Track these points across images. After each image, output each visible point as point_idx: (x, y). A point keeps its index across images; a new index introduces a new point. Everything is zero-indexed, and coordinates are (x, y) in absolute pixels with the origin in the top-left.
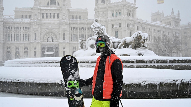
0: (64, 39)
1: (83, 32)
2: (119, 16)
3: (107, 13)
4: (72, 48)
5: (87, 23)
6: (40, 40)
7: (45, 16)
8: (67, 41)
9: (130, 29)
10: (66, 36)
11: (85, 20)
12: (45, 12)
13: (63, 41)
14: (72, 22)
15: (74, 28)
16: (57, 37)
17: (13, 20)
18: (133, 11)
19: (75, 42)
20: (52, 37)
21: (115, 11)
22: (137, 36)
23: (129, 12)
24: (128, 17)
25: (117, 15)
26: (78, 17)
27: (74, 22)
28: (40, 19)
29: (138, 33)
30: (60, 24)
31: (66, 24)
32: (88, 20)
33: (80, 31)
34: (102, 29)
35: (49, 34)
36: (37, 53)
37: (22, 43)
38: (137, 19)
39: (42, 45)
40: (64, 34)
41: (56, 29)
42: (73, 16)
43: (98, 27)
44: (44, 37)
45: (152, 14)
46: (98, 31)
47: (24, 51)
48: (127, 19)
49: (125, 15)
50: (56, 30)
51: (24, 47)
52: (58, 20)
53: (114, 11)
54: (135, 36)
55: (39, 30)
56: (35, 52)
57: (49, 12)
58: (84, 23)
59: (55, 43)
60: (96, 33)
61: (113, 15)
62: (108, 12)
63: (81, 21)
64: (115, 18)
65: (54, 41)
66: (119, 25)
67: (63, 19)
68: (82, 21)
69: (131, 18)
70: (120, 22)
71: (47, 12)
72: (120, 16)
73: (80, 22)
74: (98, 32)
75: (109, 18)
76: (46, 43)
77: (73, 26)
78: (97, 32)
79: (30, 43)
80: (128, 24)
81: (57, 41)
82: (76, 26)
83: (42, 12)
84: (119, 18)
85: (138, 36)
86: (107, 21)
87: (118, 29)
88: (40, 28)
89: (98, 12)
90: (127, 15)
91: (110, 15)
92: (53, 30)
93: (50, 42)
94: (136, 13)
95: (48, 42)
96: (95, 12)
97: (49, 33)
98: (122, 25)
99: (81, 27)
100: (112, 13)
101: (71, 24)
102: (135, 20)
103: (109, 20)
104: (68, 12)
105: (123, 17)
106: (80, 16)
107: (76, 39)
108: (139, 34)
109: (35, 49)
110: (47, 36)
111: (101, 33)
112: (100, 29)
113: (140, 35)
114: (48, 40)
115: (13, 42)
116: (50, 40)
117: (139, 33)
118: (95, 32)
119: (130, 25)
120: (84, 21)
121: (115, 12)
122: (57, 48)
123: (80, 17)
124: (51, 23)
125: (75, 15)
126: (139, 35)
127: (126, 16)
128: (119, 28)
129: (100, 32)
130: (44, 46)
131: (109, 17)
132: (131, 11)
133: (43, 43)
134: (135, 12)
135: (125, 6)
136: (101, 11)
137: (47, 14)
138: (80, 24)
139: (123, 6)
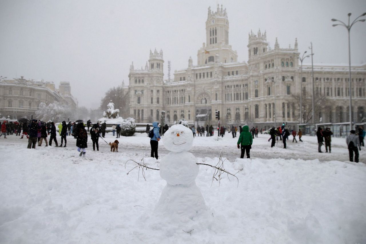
0: (216, 100)
1: (237, 90)
2: (272, 68)
3: (259, 66)
4: (226, 110)
5: (241, 79)
6: (193, 102)
7: (198, 77)
8: (219, 102)
9: (287, 83)
10: (218, 97)
11: (241, 76)
12: (198, 72)
13: (215, 102)
14: (225, 80)
15: (228, 86)
16: (210, 98)
17: (172, 83)
18: (292, 59)
19: (229, 102)
20: (205, 99)
21: (267, 63)
23: (286, 61)
24: (282, 68)
25: (270, 67)
26: (235, 73)
27: (228, 79)
28: (193, 80)
30: (213, 83)
31: (218, 82)
33: (234, 89)
35: (202, 96)
36: (191, 116)
37: (179, 106)
39: (196, 107)
40: (216, 94)
41: (209, 89)
42: (229, 72)
44: (197, 99)
47: (181, 114)
50: (209, 91)
51: (180, 111)
52: (211, 79)
55: (193, 92)
56: (189, 115)
57: (205, 72)
58: (238, 79)
59: (208, 104)
61: (266, 67)
62: (261, 65)
63: (236, 77)
64: (267, 70)
65: (207, 102)
66: (271, 79)
67: (215, 78)
69: (290, 68)
71: (200, 72)
73: (234, 79)
75: (261, 72)
76: (200, 105)
77: (226, 84)
79: (185, 106)
81: (210, 102)
82: (229, 84)
83: (197, 72)
86: (259, 76)
87: (270, 84)
88: (193, 90)
90: (283, 65)
91: (262, 68)
92: (206, 91)
93: (203, 103)
95: (202, 104)
97: (202, 94)
99: (236, 85)
100: (264, 65)
101: (225, 82)
102: (295, 70)
103: (261, 75)
106: (237, 72)
107: (230, 99)
109: (189, 111)
110: (200, 97)
114: (201, 101)
115: (171, 105)
116: (204, 101)
119: (287, 77)
122: (210, 110)
124: (204, 84)
125: (232, 71)
127: (280, 67)
130: (198, 109)
131: (261, 70)
132: (288, 59)
133: (196, 105)
135: (278, 55)
136: (253, 64)
137: (200, 74)
138: (233, 81)
139: (276, 55)
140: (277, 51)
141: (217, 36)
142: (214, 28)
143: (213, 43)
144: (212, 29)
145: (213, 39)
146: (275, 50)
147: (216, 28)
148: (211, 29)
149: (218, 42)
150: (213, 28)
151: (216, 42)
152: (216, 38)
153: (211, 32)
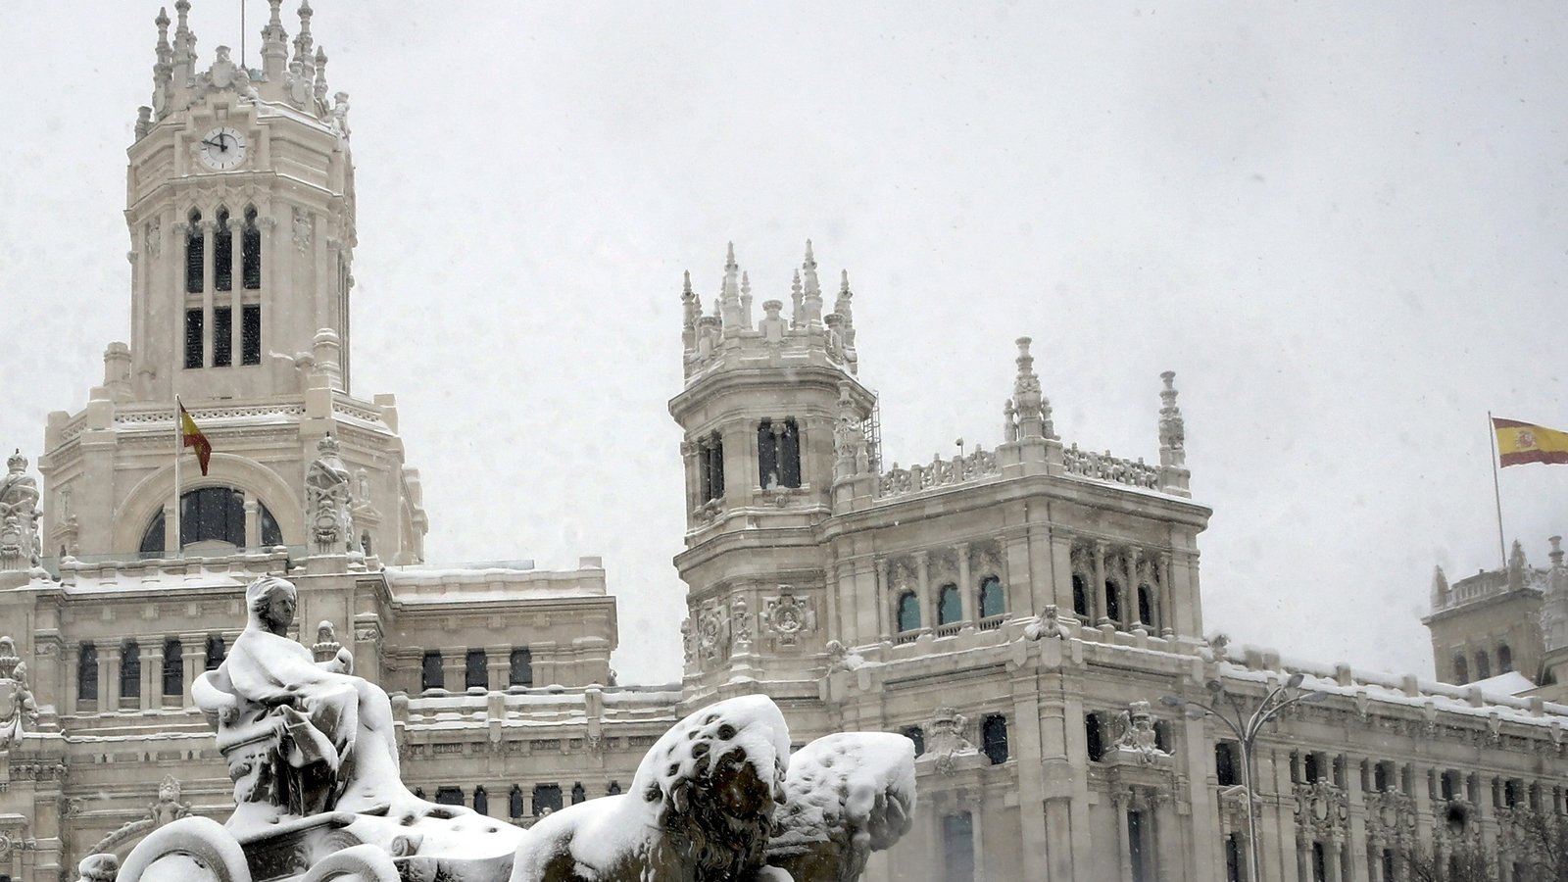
2: (984, 626)
3: (831, 600)
5: (594, 732)
7: (109, 683)
9: (1127, 778)
11: (579, 698)
12: (108, 631)
14: (416, 727)
18: (1153, 559)
21: (922, 574)
22: (688, 766)
23: (1102, 576)
24: (1085, 636)
25: (959, 617)
26: (498, 666)
27: (448, 723)
28: (49, 709)
29: (709, 720)
32: (609, 697)
34: (328, 720)
38: (1209, 652)
42: (431, 658)
43: (279, 692)
45: (1442, 591)
46: (276, 742)
48: (1078, 659)
49: (1050, 615)
53: (912, 573)
54: (666, 764)
55: (46, 835)
58: (564, 729)
60: (253, 779)
61: (903, 612)
62: (846, 589)
63: (521, 708)
64: (925, 650)
66: (978, 736)
68: (545, 707)
69: (1136, 643)
70: (988, 697)
72: (997, 624)
73: (511, 721)
74: (273, 753)
75: (854, 660)
78: (261, 753)
80: (1093, 724)
83: (90, 630)
84: (973, 644)
85: (701, 768)
86: (836, 696)
87: (972, 782)
88: (50, 820)
89: (723, 588)
90: (1080, 606)
91: (867, 618)
94: (1193, 581)
96: (684, 589)
98: (1023, 739)
99: (528, 786)
100: (889, 599)
101: (413, 746)
102: (1180, 664)
103: (854, 685)
104: (370, 614)
105: (1032, 629)
106: (520, 658)
108: (727, 732)
111: (307, 769)
112: (294, 719)
113: (739, 754)
117: (715, 725)
118: (239, 759)
119: (1121, 727)
120: (561, 706)
121: (930, 577)
123: (521, 668)
124: (177, 755)
125: (455, 646)
126: (719, 749)
127: (1067, 620)
128: (983, 775)
129: (297, 759)
131: (857, 643)
132: (1124, 561)
134: (1180, 571)
135: (1049, 500)
136: (759, 583)
137: (130, 652)
138: (510, 745)
139: (1027, 501)
140: (1033, 464)
141: (263, 298)
142: (237, 216)
143: (222, 359)
144: (209, 217)
145: (223, 316)
146: (1013, 449)
147: (251, 214)
148: (196, 216)
149: (267, 350)
150: (223, 215)
151: (252, 354)
152: (252, 316)
153: (195, 245)
